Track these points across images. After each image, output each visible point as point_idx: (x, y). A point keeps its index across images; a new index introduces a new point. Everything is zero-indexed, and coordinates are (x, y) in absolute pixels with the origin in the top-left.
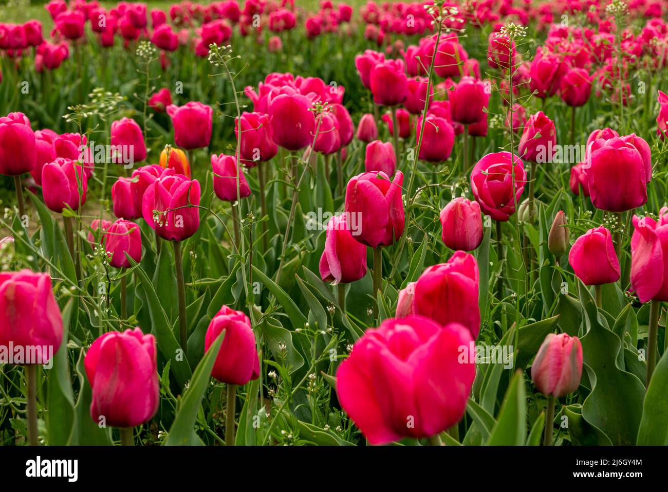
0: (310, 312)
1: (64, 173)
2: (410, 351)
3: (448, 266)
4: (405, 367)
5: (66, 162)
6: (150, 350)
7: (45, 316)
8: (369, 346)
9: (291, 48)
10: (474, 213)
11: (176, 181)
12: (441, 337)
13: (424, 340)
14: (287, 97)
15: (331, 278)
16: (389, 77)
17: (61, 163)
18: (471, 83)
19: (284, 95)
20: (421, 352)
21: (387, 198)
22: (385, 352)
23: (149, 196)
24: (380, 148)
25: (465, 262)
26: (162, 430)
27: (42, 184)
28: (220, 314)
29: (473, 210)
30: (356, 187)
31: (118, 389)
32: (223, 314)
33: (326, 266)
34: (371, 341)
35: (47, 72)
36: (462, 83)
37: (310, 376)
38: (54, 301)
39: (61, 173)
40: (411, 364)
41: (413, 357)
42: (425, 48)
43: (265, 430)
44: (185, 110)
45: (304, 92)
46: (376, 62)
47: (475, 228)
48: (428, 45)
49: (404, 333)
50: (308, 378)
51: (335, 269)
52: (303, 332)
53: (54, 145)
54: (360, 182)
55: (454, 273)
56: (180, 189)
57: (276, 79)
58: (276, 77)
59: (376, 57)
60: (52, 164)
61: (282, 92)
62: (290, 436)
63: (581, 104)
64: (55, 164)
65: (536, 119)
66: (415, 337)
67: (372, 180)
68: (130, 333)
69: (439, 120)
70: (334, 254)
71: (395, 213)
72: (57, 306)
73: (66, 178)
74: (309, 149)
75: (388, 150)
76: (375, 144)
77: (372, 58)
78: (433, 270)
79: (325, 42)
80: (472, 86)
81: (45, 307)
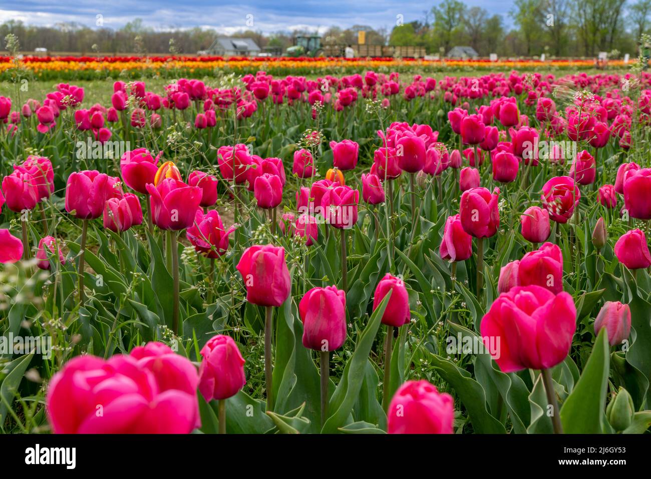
0: (433, 279)
1: (269, 184)
2: (534, 310)
3: (541, 252)
4: (530, 320)
5: (270, 176)
6: (343, 301)
7: (281, 275)
8: (504, 304)
9: (396, 106)
10: (545, 217)
11: (344, 190)
12: (555, 301)
13: (542, 304)
14: (408, 139)
15: (449, 257)
16: (473, 125)
17: (267, 177)
18: (527, 130)
19: (406, 137)
20: (542, 310)
21: (490, 206)
22: (516, 309)
23: (326, 200)
24: (470, 172)
25: (552, 250)
26: (335, 354)
27: (255, 190)
28: (385, 279)
29: (544, 215)
30: (468, 197)
31: (322, 325)
32: (387, 279)
33: (445, 248)
34: (504, 301)
35: (244, 119)
36: (521, 130)
37: (440, 323)
38: (285, 267)
39: (267, 184)
40: (534, 318)
41: (536, 313)
42: (494, 106)
43: (409, 358)
44: (342, 146)
45: (419, 134)
46: (462, 116)
47: (545, 227)
48: (495, 104)
49: (528, 297)
50: (438, 324)
51: (451, 251)
52: (435, 292)
53: (261, 166)
54: (471, 194)
55: (546, 257)
56: (346, 196)
57: (397, 126)
58: (397, 124)
59: (462, 112)
60: (261, 177)
61: (405, 135)
62: (426, 363)
63: (601, 146)
64: (264, 177)
65: (582, 155)
66: (535, 300)
67: (479, 193)
68: (329, 289)
69: (509, 155)
70: (451, 241)
71: (494, 215)
72: (287, 268)
73: (270, 186)
74: (421, 172)
75: (475, 174)
76: (466, 170)
77: (459, 113)
78: (531, 254)
79: (418, 102)
80: (528, 132)
81: (281, 268)
